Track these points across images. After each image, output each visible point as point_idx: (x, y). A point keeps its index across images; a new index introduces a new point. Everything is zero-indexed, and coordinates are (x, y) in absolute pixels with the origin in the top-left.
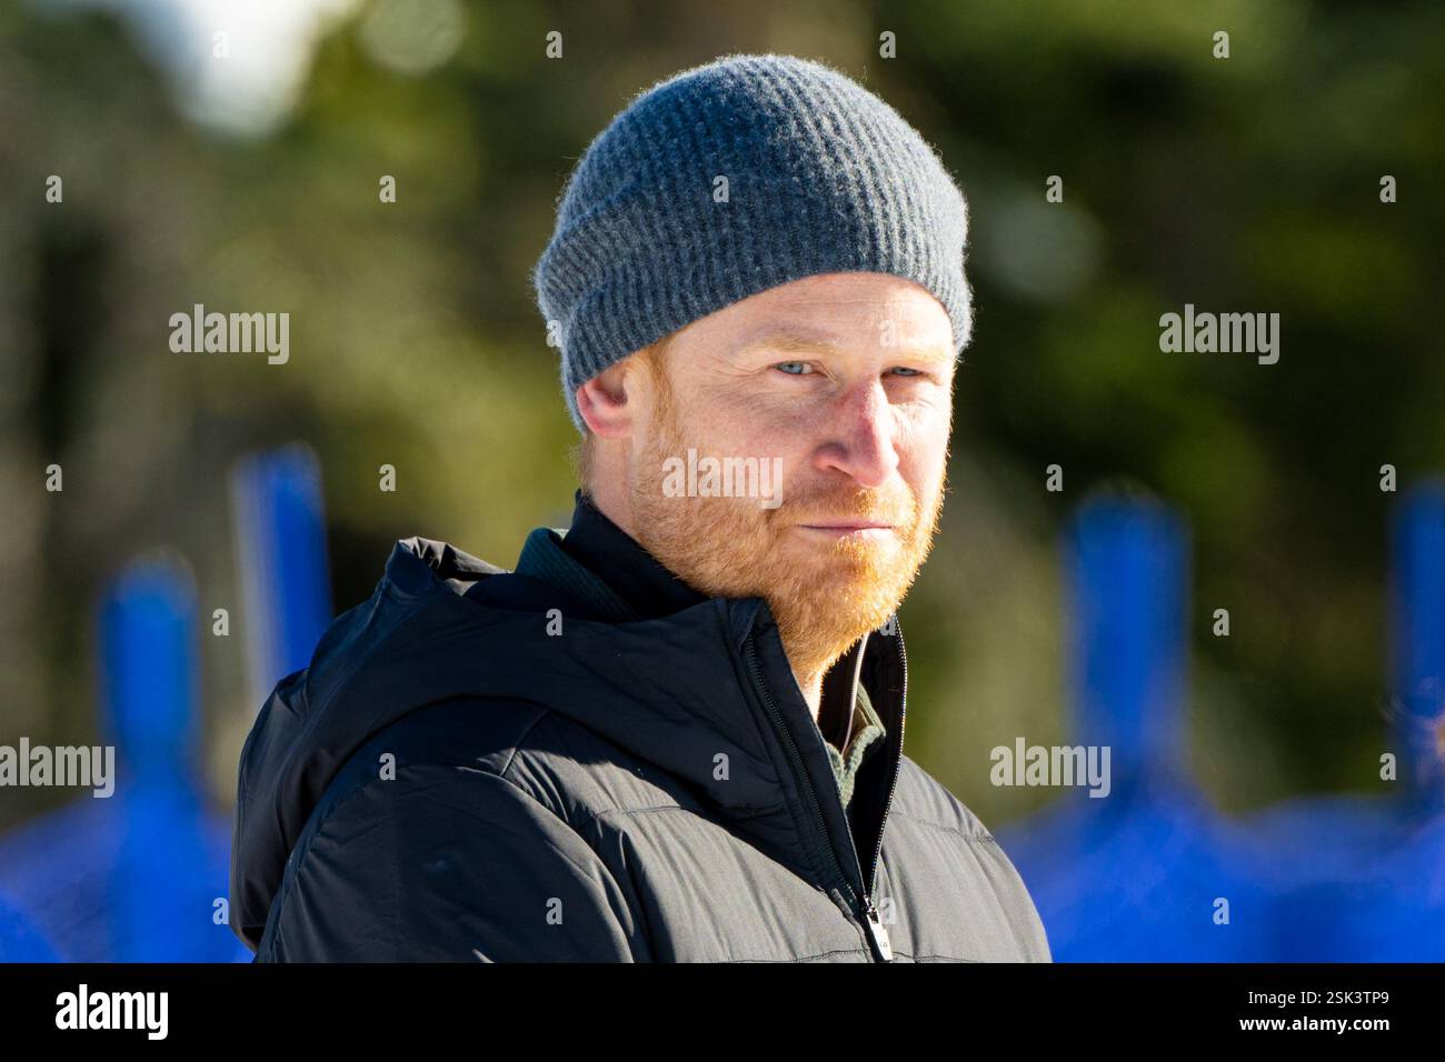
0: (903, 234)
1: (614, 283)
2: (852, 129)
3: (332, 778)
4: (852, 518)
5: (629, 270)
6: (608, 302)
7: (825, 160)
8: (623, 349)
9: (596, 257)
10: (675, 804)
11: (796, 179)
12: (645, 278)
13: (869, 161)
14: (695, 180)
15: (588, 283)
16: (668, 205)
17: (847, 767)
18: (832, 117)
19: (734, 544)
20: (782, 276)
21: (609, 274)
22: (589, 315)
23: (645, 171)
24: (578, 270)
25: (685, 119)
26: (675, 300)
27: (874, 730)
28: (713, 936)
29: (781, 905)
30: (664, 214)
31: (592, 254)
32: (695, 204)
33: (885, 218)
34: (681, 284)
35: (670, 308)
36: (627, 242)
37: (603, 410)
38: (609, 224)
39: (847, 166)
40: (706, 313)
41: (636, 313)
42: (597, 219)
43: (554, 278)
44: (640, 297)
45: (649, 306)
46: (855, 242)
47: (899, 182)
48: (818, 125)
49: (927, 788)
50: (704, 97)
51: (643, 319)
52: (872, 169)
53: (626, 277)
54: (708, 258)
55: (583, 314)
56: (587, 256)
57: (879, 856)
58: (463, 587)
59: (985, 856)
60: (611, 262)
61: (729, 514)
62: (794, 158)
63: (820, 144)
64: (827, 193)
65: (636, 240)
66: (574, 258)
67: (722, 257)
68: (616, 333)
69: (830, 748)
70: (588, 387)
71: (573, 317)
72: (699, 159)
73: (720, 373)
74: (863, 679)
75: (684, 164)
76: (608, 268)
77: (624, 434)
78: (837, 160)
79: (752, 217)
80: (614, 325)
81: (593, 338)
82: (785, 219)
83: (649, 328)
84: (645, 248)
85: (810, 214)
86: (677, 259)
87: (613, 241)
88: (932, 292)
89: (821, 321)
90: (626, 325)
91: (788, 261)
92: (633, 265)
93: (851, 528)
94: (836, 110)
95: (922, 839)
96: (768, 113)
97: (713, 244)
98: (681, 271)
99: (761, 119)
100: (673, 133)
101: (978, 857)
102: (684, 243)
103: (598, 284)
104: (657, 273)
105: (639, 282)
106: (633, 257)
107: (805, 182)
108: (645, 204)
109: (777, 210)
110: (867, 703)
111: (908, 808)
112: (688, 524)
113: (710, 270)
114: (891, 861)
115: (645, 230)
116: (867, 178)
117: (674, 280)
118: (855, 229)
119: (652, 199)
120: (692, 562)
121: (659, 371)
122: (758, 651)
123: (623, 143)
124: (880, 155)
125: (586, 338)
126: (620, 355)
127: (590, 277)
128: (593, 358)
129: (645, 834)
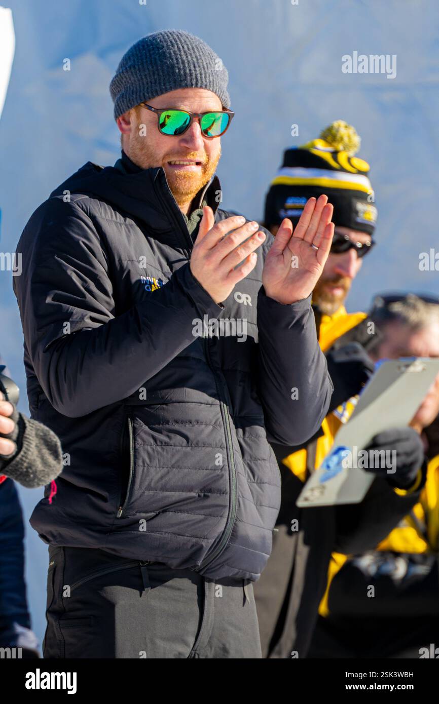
0: (205, 77)
1: (127, 90)
6: (125, 96)
7: (184, 57)
8: (127, 108)
15: (121, 90)
20: (171, 89)
21: (125, 88)
22: (119, 99)
23: (136, 60)
30: (140, 71)
35: (140, 97)
36: (130, 79)
37: (124, 126)
38: (126, 74)
40: (150, 98)
41: (131, 98)
42: (123, 73)
44: (133, 94)
45: (135, 96)
48: (183, 47)
51: (133, 100)
53: (130, 89)
54: (151, 84)
60: (126, 85)
63: (183, 52)
65: (132, 79)
66: (117, 83)
70: (120, 119)
72: (150, 56)
77: (129, 133)
82: (172, 73)
83: (134, 103)
84: (135, 81)
85: (179, 72)
87: (127, 79)
90: (129, 103)
91: (173, 85)
92: (132, 86)
97: (153, 80)
103: (123, 91)
104: (138, 88)
108: (135, 69)
113: (152, 87)
115: (135, 76)
119: (137, 67)
121: (138, 115)
125: (118, 105)
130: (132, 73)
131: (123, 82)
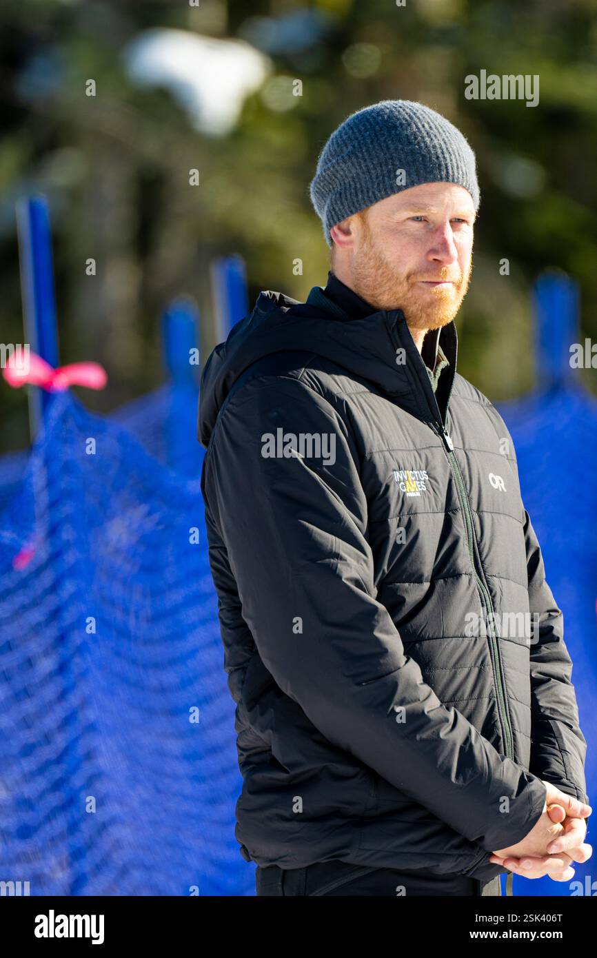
0: (458, 168)
1: (345, 188)
2: (436, 128)
3: (236, 381)
4: (440, 280)
5: (352, 183)
6: (343, 195)
7: (427, 140)
8: (349, 213)
9: (337, 178)
10: (367, 390)
11: (417, 147)
12: (358, 186)
13: (443, 139)
14: (377, 147)
15: (334, 188)
16: (366, 157)
17: (435, 377)
18: (428, 123)
19: (394, 289)
21: (342, 184)
22: (335, 200)
23: (356, 144)
24: (330, 183)
25: (371, 125)
26: (371, 193)
27: (445, 363)
28: (381, 441)
29: (410, 428)
30: (365, 161)
31: (336, 177)
32: (378, 157)
33: (451, 161)
34: (373, 187)
35: (369, 197)
36: (350, 172)
37: (342, 237)
38: (343, 166)
39: (436, 141)
40: (383, 198)
41: (355, 199)
42: (338, 163)
43: (319, 187)
44: (356, 193)
45: (360, 196)
46: (440, 170)
47: (455, 147)
48: (423, 126)
49: (467, 385)
50: (378, 116)
51: (358, 201)
52: (445, 143)
53: (350, 185)
54: (383, 177)
55: (333, 200)
56: (334, 178)
57: (448, 411)
58: (286, 309)
59: (490, 412)
60: (343, 180)
61: (393, 276)
62: (416, 138)
63: (425, 135)
64: (429, 152)
65: (354, 171)
66: (328, 179)
67: (389, 177)
68: (346, 207)
69: (428, 369)
70: (335, 228)
71: (328, 202)
72: (378, 140)
73: (389, 221)
74: (440, 344)
75: (372, 142)
76: (342, 183)
77: (350, 247)
78: (432, 139)
79: (400, 161)
80: (346, 204)
81: (337, 209)
82: (413, 162)
83: (360, 205)
84: (358, 174)
85: (423, 160)
86: (371, 178)
87: (344, 172)
88: (467, 190)
89: (427, 200)
90: (351, 204)
92: (353, 181)
93: (438, 283)
94: (429, 121)
95: (465, 404)
96: (404, 122)
97: (385, 172)
98: (372, 182)
99: (401, 124)
100: (366, 130)
101: (486, 412)
102: (373, 172)
103: (338, 189)
104: (363, 184)
105: (356, 187)
106: (353, 178)
107: (421, 147)
108: (357, 157)
109: (410, 159)
110: (442, 353)
111: (460, 393)
112: (375, 280)
113: (384, 182)
114: (453, 413)
115: (358, 167)
116: (444, 146)
117: (370, 185)
118: (440, 165)
119: (360, 155)
120: (376, 295)
121: (364, 221)
122: (399, 330)
123: (346, 134)
124: (447, 137)
125: (334, 209)
126: (348, 216)
127: (335, 186)
128: (336, 217)
129: (354, 403)
130: (352, 163)
131: (339, 176)
